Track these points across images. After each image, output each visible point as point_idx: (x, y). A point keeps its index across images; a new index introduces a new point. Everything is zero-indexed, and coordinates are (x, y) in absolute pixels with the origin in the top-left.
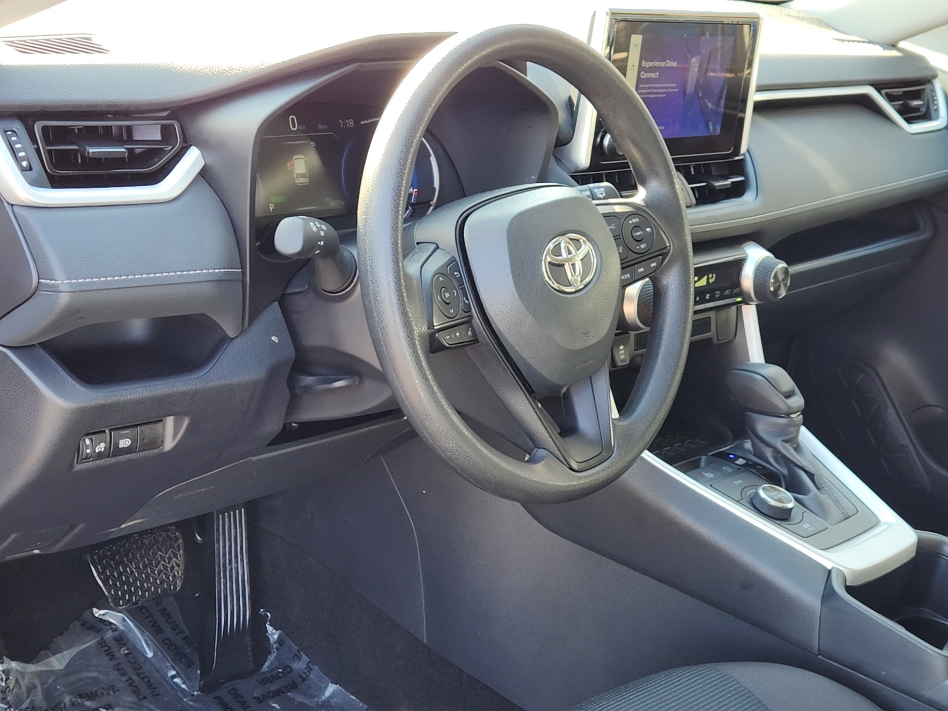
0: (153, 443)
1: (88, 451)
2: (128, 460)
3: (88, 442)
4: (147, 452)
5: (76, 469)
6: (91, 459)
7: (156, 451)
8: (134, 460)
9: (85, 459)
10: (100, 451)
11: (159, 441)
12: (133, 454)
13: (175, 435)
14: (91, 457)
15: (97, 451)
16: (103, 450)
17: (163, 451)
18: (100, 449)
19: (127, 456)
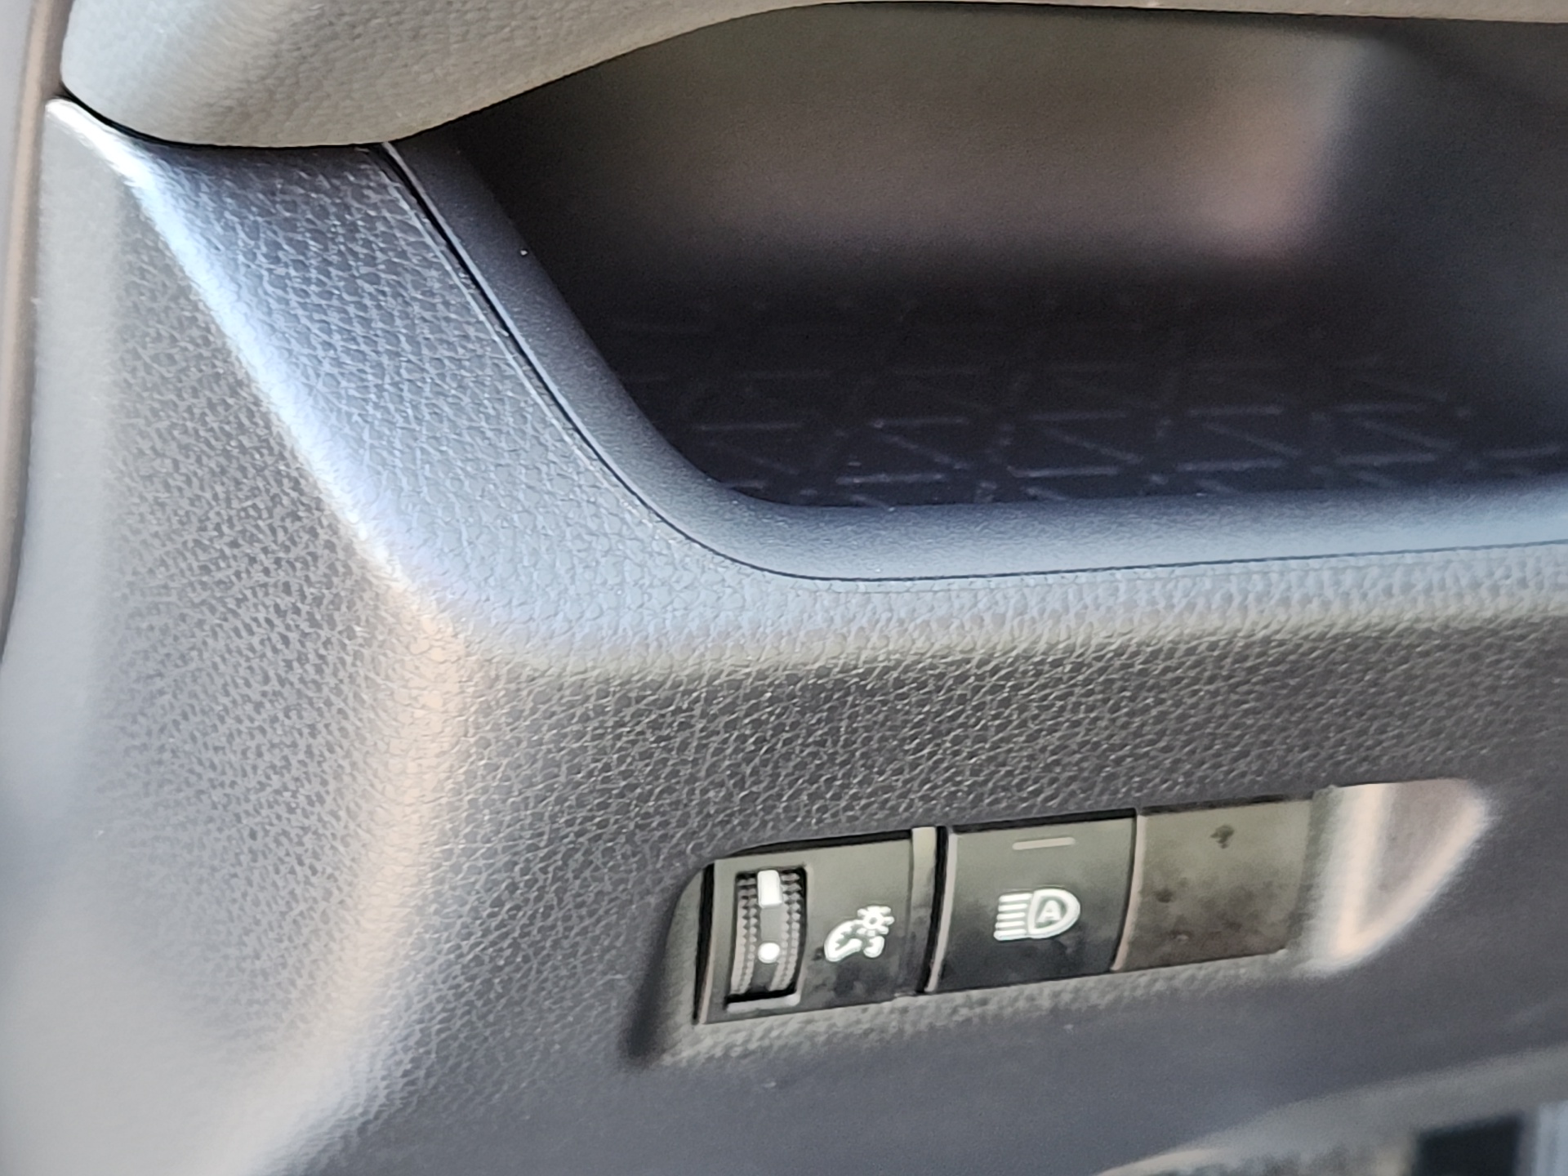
0: (1234, 926)
1: (769, 953)
2: (1054, 1011)
3: (770, 889)
4: (1184, 972)
5: (686, 1052)
6: (793, 1000)
7: (1247, 969)
8: (1094, 1013)
9: (751, 995)
10: (859, 955)
11: (1276, 915)
12: (1091, 981)
13: (1388, 883)
14: (790, 990)
15: (835, 952)
16: (875, 949)
17: (1295, 973)
18: (854, 945)
19: (1049, 987)
